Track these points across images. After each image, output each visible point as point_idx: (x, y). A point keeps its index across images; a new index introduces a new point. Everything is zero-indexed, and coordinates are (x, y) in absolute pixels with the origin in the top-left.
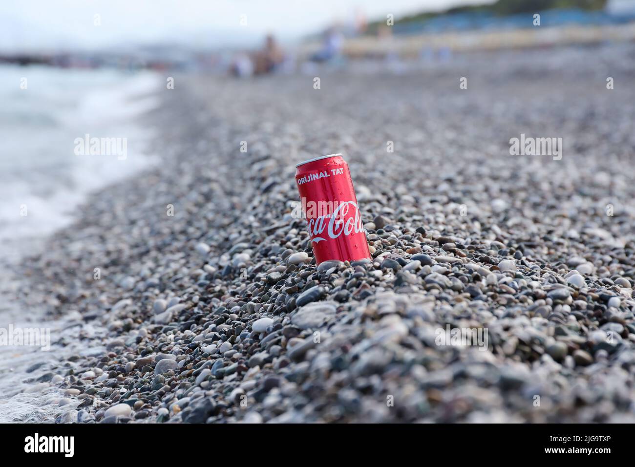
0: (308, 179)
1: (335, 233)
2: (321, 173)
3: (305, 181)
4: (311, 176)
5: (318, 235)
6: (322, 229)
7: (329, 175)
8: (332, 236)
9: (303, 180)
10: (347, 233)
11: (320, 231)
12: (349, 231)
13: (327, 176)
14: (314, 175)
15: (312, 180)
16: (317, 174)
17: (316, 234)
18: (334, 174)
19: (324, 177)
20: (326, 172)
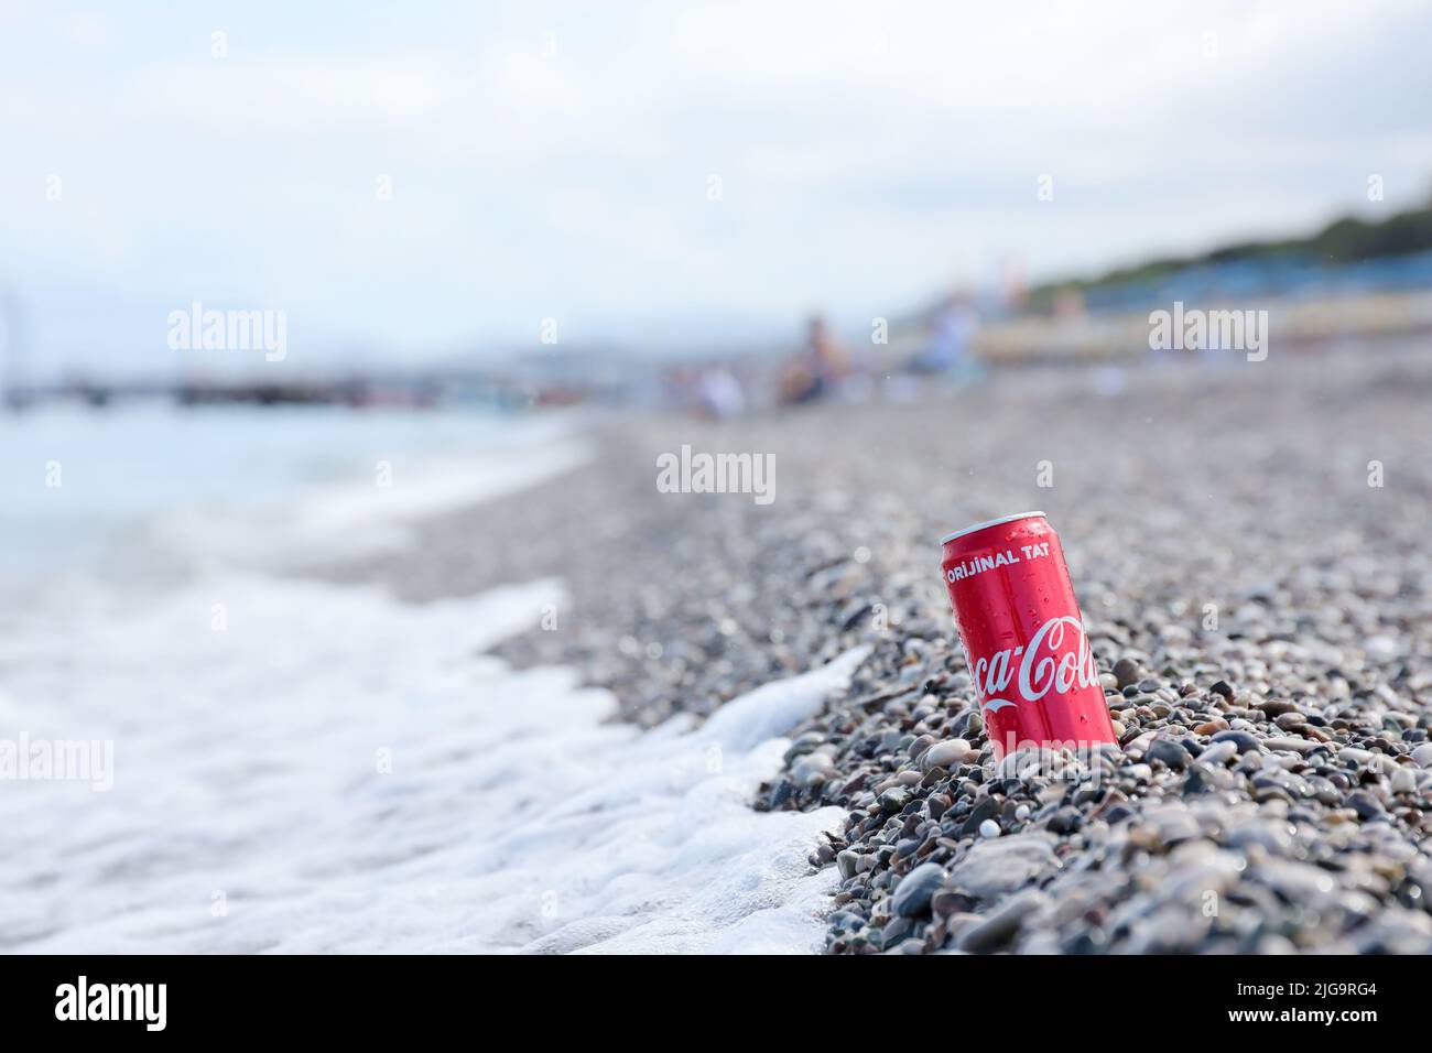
0: (969, 569)
1: (1036, 688)
2: (999, 556)
3: (963, 574)
4: (977, 562)
5: (998, 695)
6: (1005, 679)
7: (1018, 560)
8: (1028, 694)
9: (959, 573)
10: (1062, 688)
11: (1002, 685)
12: (1066, 682)
13: (1012, 561)
14: (983, 560)
15: (979, 571)
16: (990, 558)
17: (991, 692)
18: (1029, 557)
19: (1006, 563)
20: (1009, 553)
